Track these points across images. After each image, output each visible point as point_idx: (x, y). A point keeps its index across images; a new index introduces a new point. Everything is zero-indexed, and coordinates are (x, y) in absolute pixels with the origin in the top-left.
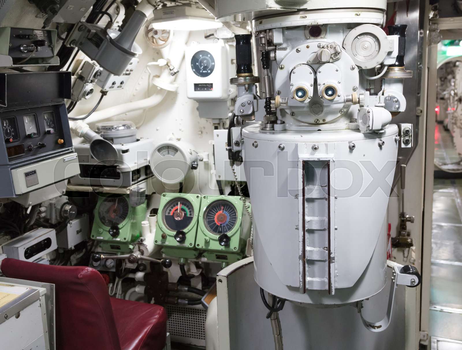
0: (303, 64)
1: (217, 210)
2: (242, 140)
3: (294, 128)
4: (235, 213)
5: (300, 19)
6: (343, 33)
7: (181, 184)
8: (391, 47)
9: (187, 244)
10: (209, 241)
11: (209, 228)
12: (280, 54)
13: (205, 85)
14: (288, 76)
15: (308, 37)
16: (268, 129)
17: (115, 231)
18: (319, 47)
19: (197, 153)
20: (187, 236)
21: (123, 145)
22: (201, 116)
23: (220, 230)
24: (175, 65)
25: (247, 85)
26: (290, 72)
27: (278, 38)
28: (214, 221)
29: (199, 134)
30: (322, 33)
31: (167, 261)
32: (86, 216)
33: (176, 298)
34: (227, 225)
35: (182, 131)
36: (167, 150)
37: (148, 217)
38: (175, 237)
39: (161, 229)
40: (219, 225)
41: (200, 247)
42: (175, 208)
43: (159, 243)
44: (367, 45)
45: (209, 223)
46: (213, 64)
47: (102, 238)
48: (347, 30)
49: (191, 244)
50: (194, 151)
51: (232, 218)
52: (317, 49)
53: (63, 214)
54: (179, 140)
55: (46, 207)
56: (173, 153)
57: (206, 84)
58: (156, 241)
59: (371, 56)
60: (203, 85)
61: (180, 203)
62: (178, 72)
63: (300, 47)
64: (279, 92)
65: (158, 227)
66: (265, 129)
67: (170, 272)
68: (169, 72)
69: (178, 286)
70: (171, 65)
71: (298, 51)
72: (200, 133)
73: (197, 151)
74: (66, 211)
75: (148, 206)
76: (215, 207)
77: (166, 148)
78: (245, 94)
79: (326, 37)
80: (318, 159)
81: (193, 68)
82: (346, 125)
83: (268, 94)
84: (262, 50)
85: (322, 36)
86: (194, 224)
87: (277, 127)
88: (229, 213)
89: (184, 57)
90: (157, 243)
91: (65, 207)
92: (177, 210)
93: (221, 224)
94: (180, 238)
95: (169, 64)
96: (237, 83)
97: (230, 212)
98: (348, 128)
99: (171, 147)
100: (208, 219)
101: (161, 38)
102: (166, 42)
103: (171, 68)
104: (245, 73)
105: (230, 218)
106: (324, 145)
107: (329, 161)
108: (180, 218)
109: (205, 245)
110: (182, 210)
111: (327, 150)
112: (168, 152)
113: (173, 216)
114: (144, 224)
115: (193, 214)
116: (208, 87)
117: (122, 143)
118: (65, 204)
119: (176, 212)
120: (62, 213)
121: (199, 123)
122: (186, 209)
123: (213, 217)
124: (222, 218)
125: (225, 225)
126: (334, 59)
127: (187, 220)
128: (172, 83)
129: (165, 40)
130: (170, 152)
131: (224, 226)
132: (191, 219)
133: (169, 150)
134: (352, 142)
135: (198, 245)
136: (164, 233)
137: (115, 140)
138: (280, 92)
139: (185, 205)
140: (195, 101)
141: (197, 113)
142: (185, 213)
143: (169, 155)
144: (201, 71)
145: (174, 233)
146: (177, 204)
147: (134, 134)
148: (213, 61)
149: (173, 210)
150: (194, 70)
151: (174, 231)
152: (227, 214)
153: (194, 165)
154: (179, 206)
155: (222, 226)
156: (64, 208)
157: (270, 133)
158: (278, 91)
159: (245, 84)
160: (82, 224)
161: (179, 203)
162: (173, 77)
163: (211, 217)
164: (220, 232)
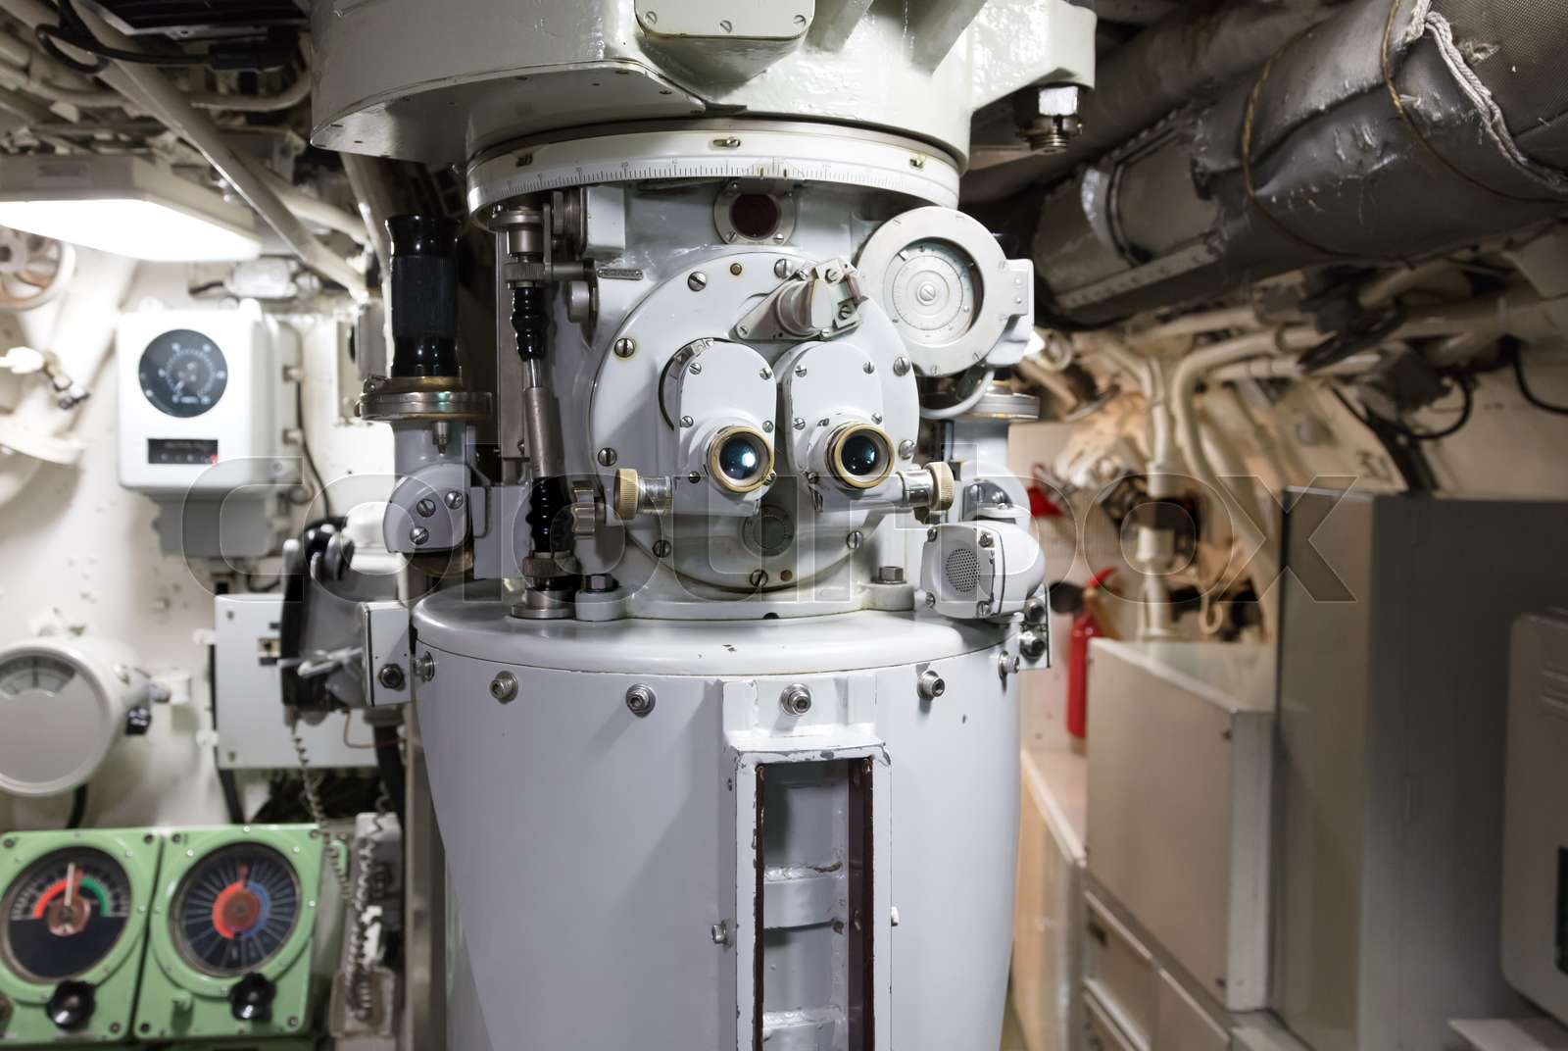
0: (716, 339)
1: (221, 881)
2: (426, 665)
3: (663, 606)
4: (291, 885)
5: (713, 149)
6: (851, 232)
7: (81, 793)
8: (1019, 300)
9: (99, 1028)
10: (191, 1008)
11: (190, 954)
12: (613, 295)
13: (189, 446)
14: (650, 385)
15: (728, 236)
16: (544, 613)
18: (780, 273)
19: (148, 676)
20: (102, 997)
22: (167, 548)
23: (235, 954)
24: (75, 373)
25: (445, 424)
26: (661, 368)
27: (604, 226)
28: (210, 923)
29: (158, 611)
30: (782, 222)
34: (262, 933)
35: (93, 601)
36: (31, 671)
38: (51, 1007)
40: (231, 936)
41: (153, 1033)
42: (51, 890)
44: (930, 285)
45: (191, 932)
46: (221, 375)
48: (863, 222)
49: (115, 1028)
50: (137, 670)
51: (282, 906)
52: (770, 283)
54: (78, 631)
56: (55, 682)
57: (192, 442)
59: (947, 327)
60: (181, 445)
61: (77, 868)
62: (86, 397)
63: (703, 271)
64: (608, 454)
66: (526, 612)
68: (52, 398)
70: (60, 372)
71: (695, 284)
72: (161, 605)
73: (148, 667)
76: (215, 871)
77: (27, 663)
78: (432, 461)
79: (794, 240)
80: (822, 756)
81: (144, 385)
82: (860, 593)
83: (546, 462)
84: (520, 277)
85: (780, 236)
86: (130, 944)
87: (591, 606)
88: (268, 890)
89: (110, 352)
92: (61, 894)
93: (238, 935)
94: (71, 1010)
95: (52, 369)
96: (401, 413)
97: (274, 885)
98: (871, 606)
99: (46, 659)
100: (189, 917)
101: (25, 276)
102: (43, 288)
103: (61, 382)
104: (429, 373)
105: (273, 907)
106: (833, 683)
107: (870, 758)
108: (74, 925)
109: (174, 1025)
110: (84, 892)
111: (846, 705)
112: (35, 677)
113: (42, 922)
115: (127, 907)
116: (203, 450)
119: (58, 902)
121: (156, 570)
122: (101, 889)
123: (205, 907)
124: (241, 912)
125: (253, 933)
126: (839, 327)
127: (101, 934)
128: (62, 433)
129: (43, 282)
130: (43, 679)
131: (249, 940)
132: (118, 925)
133: (39, 670)
134: (930, 668)
135: (145, 1027)
138: (612, 453)
139: (96, 873)
140: (147, 500)
141: (154, 539)
142: (95, 902)
143: (38, 691)
144: (175, 399)
145: (47, 990)
146: (63, 873)
148: (221, 364)
149: (44, 898)
150: (149, 393)
151: (47, 983)
152: (260, 891)
153: (136, 722)
154: (71, 880)
155: (243, 938)
157: (555, 633)
158: (607, 450)
159: (434, 421)
161: (71, 868)
162: (64, 416)
163: (201, 911)
164: (232, 966)
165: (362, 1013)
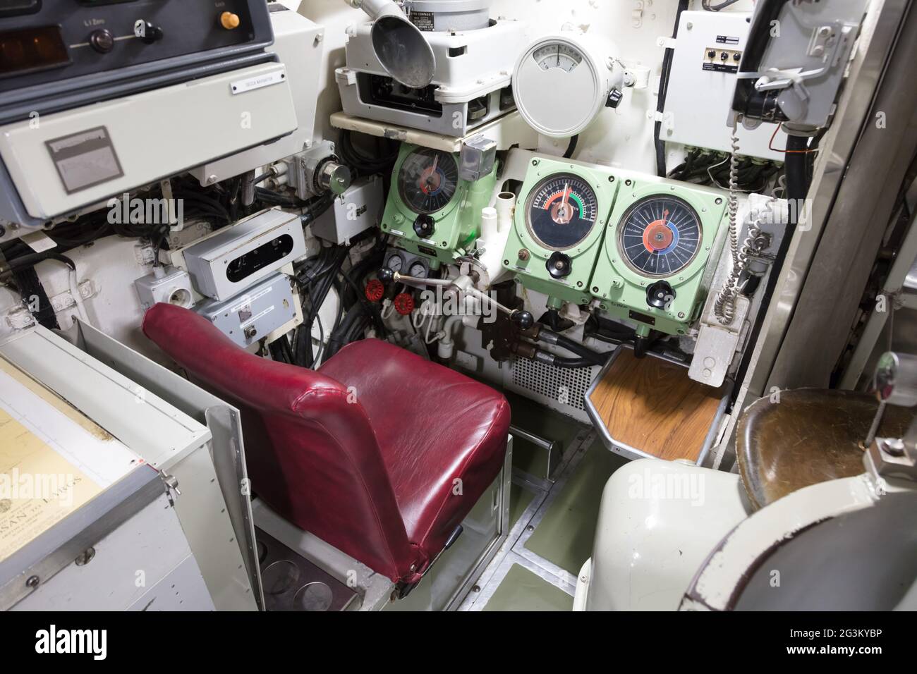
1: (651, 215)
4: (696, 230)
7: (574, 139)
9: (571, 281)
10: (623, 287)
17: (425, 225)
19: (624, 67)
20: (575, 265)
21: (453, 34)
23: (652, 263)
28: (640, 240)
29: (636, 19)
31: (525, 316)
32: (375, 181)
33: (534, 350)
34: (671, 256)
35: (596, 8)
36: (556, 54)
37: (497, 199)
38: (549, 263)
39: (519, 237)
40: (651, 252)
41: (599, 293)
42: (555, 195)
43: (512, 266)
45: (628, 242)
47: (401, 233)
49: (580, 284)
50: (617, 60)
51: (687, 242)
53: (321, 183)
54: (584, 28)
55: (287, 163)
56: (569, 64)
58: (506, 262)
61: (569, 186)
65: (515, 232)
67: (528, 301)
69: (539, 332)
72: (639, 14)
73: (625, 61)
74: (326, 177)
75: (500, 172)
76: (647, 208)
77: (554, 48)
86: (593, 240)
88: (679, 230)
90: (507, 267)
91: (325, 168)
92: (560, 199)
93: (656, 251)
94: (559, 268)
97: (684, 227)
99: (566, 47)
100: (628, 233)
105: (680, 240)
108: (564, 219)
109: (611, 292)
110: (572, 201)
112: (558, 59)
113: (548, 213)
114: (487, 215)
115: (594, 215)
117: (451, 29)
118: (325, 160)
119: (558, 203)
120: (319, 180)
122: (581, 202)
123: (639, 230)
124: (660, 237)
125: (665, 254)
127: (577, 229)
130: (562, 61)
131: (662, 257)
132: (588, 226)
133: (560, 54)
135: (596, 289)
136: (525, 249)
137: (437, 20)
139: (579, 191)
142: (577, 209)
143: (559, 68)
145: (548, 253)
146: (562, 187)
147: (484, 7)
149: (550, 199)
151: (549, 249)
152: (674, 229)
153: (613, 98)
154: (566, 192)
155: (659, 255)
156: (323, 171)
160: (366, 196)
161: (566, 186)
163: (635, 231)
164: (650, 270)
165: (723, 319)
